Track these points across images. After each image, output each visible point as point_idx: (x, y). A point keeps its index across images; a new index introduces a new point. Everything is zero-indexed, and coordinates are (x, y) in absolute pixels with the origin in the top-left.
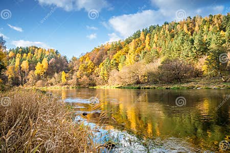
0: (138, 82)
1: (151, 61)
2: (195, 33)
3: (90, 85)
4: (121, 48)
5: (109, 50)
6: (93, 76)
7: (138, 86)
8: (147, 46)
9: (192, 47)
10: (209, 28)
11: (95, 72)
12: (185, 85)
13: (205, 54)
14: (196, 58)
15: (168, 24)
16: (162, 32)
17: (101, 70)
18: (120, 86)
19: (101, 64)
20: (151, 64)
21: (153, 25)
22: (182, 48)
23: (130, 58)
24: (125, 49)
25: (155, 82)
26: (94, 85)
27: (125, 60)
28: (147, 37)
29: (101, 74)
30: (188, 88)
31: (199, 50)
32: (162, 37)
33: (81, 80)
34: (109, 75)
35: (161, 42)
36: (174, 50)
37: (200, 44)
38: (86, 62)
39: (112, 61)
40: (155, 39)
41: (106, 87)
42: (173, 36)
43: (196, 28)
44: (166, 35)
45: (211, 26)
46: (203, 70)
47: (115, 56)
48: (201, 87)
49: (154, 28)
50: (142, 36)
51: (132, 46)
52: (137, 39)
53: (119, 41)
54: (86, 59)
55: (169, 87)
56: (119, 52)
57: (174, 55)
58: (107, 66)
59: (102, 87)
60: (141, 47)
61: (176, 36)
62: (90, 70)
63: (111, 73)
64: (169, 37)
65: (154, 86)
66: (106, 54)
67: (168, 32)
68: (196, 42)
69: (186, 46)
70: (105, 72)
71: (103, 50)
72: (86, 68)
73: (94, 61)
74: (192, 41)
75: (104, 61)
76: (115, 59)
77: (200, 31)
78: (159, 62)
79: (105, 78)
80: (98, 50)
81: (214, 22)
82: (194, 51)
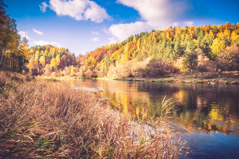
0: (131, 76)
1: (141, 60)
2: (174, 39)
3: (93, 76)
4: (117, 49)
5: (108, 50)
6: (96, 70)
7: (130, 79)
8: (138, 48)
9: (172, 50)
10: (185, 36)
11: (97, 66)
12: (166, 79)
13: (182, 56)
14: (175, 59)
15: (154, 31)
16: (150, 38)
17: (102, 65)
18: (116, 78)
19: (102, 60)
20: (141, 62)
21: (143, 32)
22: (165, 51)
23: (124, 57)
24: (120, 49)
25: (144, 76)
26: (96, 77)
27: (120, 58)
28: (138, 41)
29: (102, 68)
30: (169, 82)
31: (178, 53)
32: (150, 42)
33: (86, 73)
34: (108, 70)
35: (148, 45)
36: (159, 52)
37: (178, 48)
38: (90, 58)
39: (110, 59)
40: (144, 43)
41: (105, 79)
42: (158, 41)
43: (176, 36)
44: (153, 40)
45: (187, 35)
46: (179, 68)
47: (113, 55)
48: (178, 81)
49: (144, 34)
50: (134, 40)
51: (126, 48)
52: (131, 42)
53: (117, 43)
54: (91, 56)
55: (154, 80)
56: (116, 52)
57: (159, 56)
58: (106, 62)
59: (102, 79)
60: (134, 48)
61: (160, 41)
62: (93, 65)
63: (110, 68)
64: (155, 41)
65: (143, 79)
66: (106, 53)
67: (155, 38)
68: (176, 46)
69: (168, 49)
70: (105, 67)
71: (103, 49)
72: (90, 63)
73: (97, 58)
74: (173, 46)
75: (104, 58)
76: (113, 57)
77: (178, 39)
78: (147, 61)
79: (105, 71)
80: (100, 49)
81: (189, 32)
82: (174, 53)
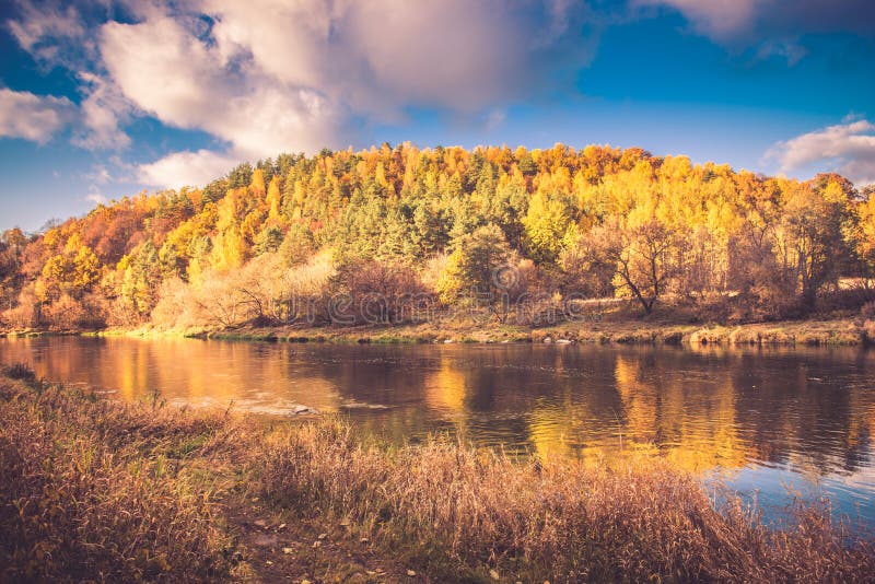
0: (262, 321)
1: (298, 260)
2: (404, 188)
3: (84, 325)
4: (188, 213)
5: (150, 215)
6: (97, 298)
7: (266, 332)
8: (273, 213)
9: (409, 230)
10: (437, 179)
11: (104, 283)
12: (407, 332)
13: (441, 250)
14: (419, 257)
15: (330, 154)
16: (316, 177)
17: (124, 279)
18: (199, 330)
19: (125, 259)
20: (300, 269)
21: (288, 153)
22: (383, 230)
23: (226, 247)
24: (203, 216)
26: (101, 325)
27: (209, 249)
28: (273, 188)
29: (124, 289)
30: (422, 341)
31: (427, 238)
32: (318, 192)
33: (53, 311)
34: (154, 300)
35: (313, 203)
36: (362, 231)
37: (428, 223)
38: (68, 249)
39: (163, 251)
40: (298, 195)
41: (141, 333)
42: (347, 192)
43: (408, 177)
44: (327, 185)
45: (443, 177)
46: (438, 290)
47: (174, 236)
48: (453, 339)
49: (293, 163)
50: (257, 182)
51: (226, 210)
52: (243, 191)
53: (184, 190)
54: (70, 241)
55: (365, 336)
56: (184, 227)
57: (359, 249)
58: (145, 267)
59: (133, 334)
60: (256, 214)
61: (355, 194)
62: (86, 277)
63: (163, 290)
64: (336, 193)
65: (319, 333)
66: (140, 226)
67: (335, 181)
68: (419, 215)
69: (394, 226)
70: (141, 286)
71: (127, 213)
72: (69, 269)
73: (99, 248)
74: (408, 212)
75: (134, 251)
76: (174, 247)
77: (416, 187)
78: (320, 269)
79: (140, 303)
80: (113, 213)
81: (447, 165)
82: (416, 239)
